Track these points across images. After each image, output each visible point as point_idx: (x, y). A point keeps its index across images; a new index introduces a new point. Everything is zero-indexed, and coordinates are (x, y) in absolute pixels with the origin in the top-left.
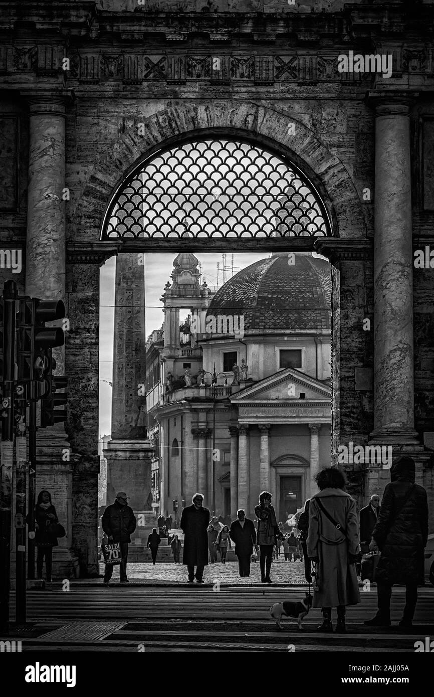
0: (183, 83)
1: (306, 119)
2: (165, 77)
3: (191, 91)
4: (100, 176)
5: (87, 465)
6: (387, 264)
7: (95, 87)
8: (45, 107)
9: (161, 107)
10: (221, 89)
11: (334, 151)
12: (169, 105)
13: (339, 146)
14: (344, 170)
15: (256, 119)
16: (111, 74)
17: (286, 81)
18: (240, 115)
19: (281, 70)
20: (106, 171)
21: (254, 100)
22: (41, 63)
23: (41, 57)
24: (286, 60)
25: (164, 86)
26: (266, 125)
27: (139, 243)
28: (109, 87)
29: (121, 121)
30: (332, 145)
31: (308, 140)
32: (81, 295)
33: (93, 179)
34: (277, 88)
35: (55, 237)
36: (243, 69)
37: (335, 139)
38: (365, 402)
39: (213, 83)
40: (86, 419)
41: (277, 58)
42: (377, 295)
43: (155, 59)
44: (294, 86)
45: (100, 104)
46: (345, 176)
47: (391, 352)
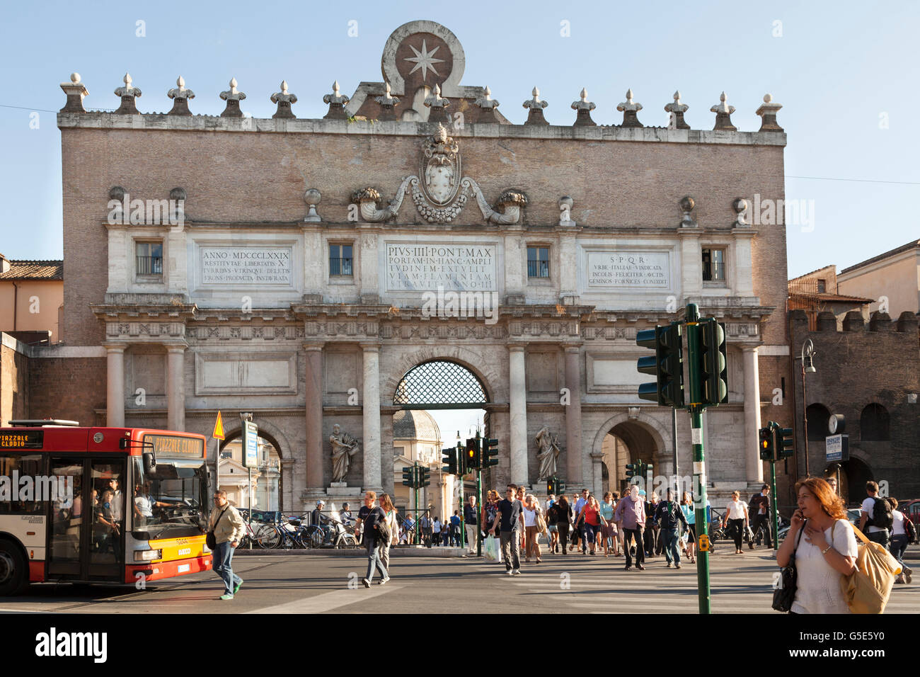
0: (427, 338)
1: (480, 353)
2: (419, 336)
3: (431, 341)
4: (393, 378)
6: (516, 415)
7: (390, 340)
8: (370, 349)
9: (418, 348)
10: (444, 340)
11: (491, 366)
12: (422, 347)
13: (493, 364)
14: (496, 375)
15: (458, 353)
16: (397, 334)
17: (471, 336)
18: (450, 351)
19: (468, 332)
20: (395, 375)
21: (458, 345)
22: (368, 330)
23: (368, 327)
24: (471, 328)
25: (419, 339)
26: (465, 356)
27: (407, 406)
28: (396, 340)
29: (401, 355)
30: (491, 364)
31: (480, 362)
33: (390, 379)
34: (467, 340)
35: (376, 404)
36: (452, 332)
37: (491, 362)
38: (506, 472)
39: (440, 338)
40: (389, 481)
41: (467, 327)
43: (415, 328)
44: (474, 339)
45: (392, 347)
46: (496, 377)
47: (519, 451)
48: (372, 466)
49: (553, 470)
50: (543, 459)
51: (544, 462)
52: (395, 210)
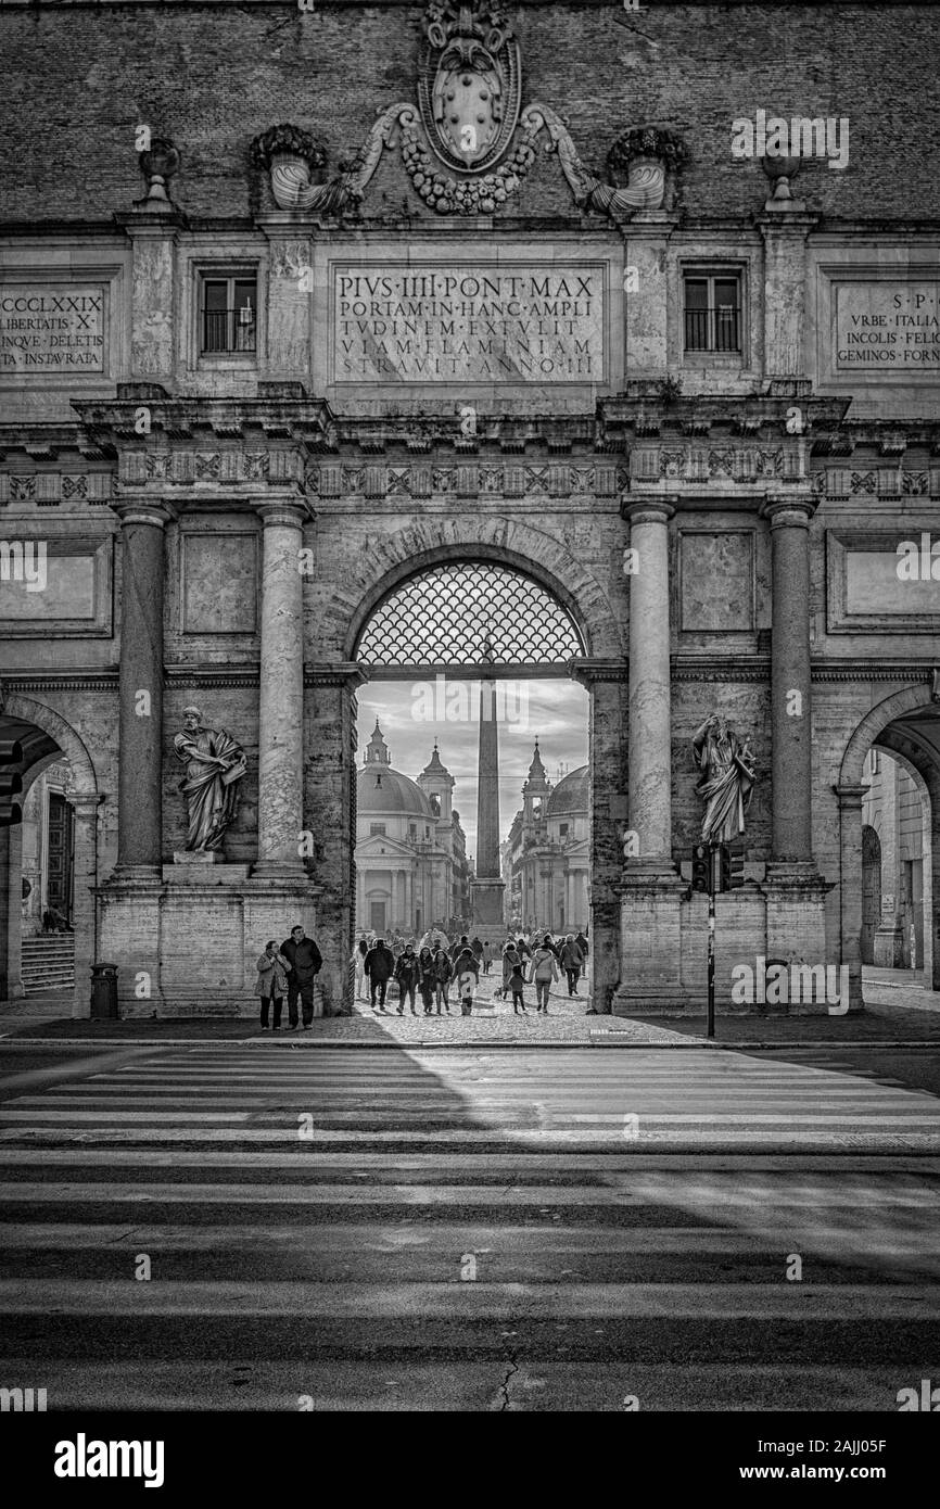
0: (429, 497)
1: (558, 534)
2: (409, 490)
3: (437, 504)
4: (342, 596)
5: (330, 897)
6: (642, 683)
7: (336, 502)
8: (277, 517)
9: (406, 521)
10: (468, 502)
11: (587, 567)
12: (415, 520)
13: (592, 562)
14: (599, 587)
15: (505, 534)
16: (353, 489)
17: (537, 493)
18: (485, 530)
19: (531, 482)
20: (348, 590)
21: (504, 514)
22: (273, 472)
23: (273, 464)
24: (537, 471)
25: (408, 500)
26: (521, 542)
27: (389, 670)
28: (350, 502)
29: (363, 539)
30: (585, 562)
31: (561, 555)
32: (323, 721)
33: (335, 598)
34: (528, 501)
35: (289, 656)
36: (491, 481)
37: (588, 555)
38: (622, 830)
39: (460, 496)
40: (329, 850)
41: (528, 468)
42: (632, 715)
43: (399, 472)
44: (545, 499)
45: (342, 520)
46: (599, 594)
47: (646, 776)
48: (275, 812)
49: (735, 826)
50: (710, 798)
51: (712, 806)
52: (357, 184)
